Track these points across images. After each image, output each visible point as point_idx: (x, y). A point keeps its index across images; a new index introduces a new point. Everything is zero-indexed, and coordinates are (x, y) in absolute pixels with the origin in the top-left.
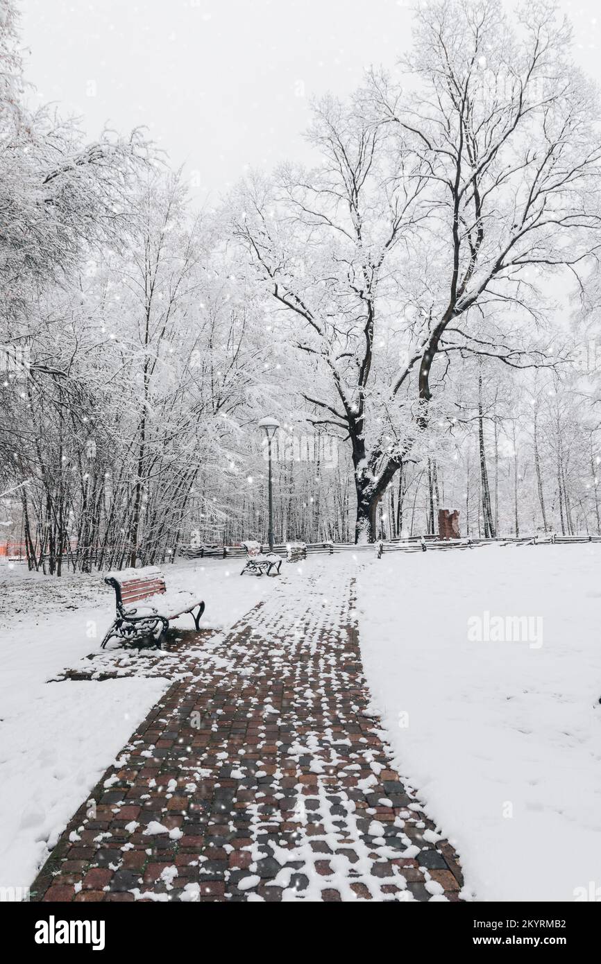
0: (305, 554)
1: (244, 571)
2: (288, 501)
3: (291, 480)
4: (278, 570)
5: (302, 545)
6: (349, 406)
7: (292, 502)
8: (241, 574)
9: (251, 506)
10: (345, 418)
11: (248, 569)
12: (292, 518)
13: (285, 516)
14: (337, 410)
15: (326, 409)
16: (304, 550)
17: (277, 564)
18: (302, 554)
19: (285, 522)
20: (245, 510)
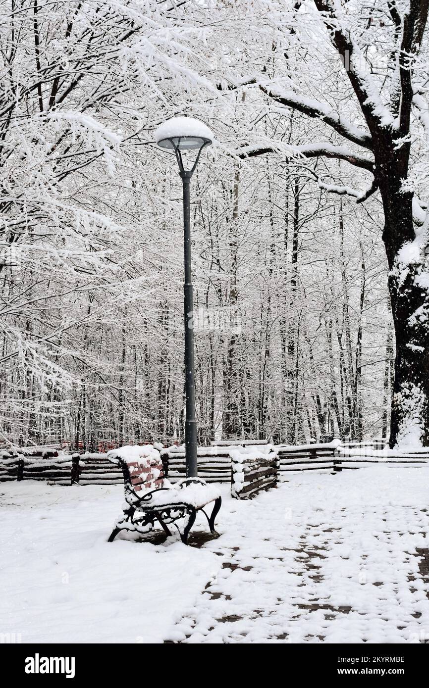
0: (276, 475)
1: (116, 531)
2: (226, 343)
3: (234, 294)
4: (211, 522)
5: (266, 451)
6: (375, 113)
7: (235, 346)
8: (111, 539)
9: (141, 355)
10: (365, 142)
11: (129, 524)
12: (236, 384)
13: (220, 380)
14: (346, 123)
15: (318, 121)
16: (273, 463)
17: (209, 509)
18: (267, 474)
19: (219, 395)
20: (125, 365)
